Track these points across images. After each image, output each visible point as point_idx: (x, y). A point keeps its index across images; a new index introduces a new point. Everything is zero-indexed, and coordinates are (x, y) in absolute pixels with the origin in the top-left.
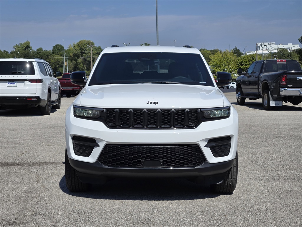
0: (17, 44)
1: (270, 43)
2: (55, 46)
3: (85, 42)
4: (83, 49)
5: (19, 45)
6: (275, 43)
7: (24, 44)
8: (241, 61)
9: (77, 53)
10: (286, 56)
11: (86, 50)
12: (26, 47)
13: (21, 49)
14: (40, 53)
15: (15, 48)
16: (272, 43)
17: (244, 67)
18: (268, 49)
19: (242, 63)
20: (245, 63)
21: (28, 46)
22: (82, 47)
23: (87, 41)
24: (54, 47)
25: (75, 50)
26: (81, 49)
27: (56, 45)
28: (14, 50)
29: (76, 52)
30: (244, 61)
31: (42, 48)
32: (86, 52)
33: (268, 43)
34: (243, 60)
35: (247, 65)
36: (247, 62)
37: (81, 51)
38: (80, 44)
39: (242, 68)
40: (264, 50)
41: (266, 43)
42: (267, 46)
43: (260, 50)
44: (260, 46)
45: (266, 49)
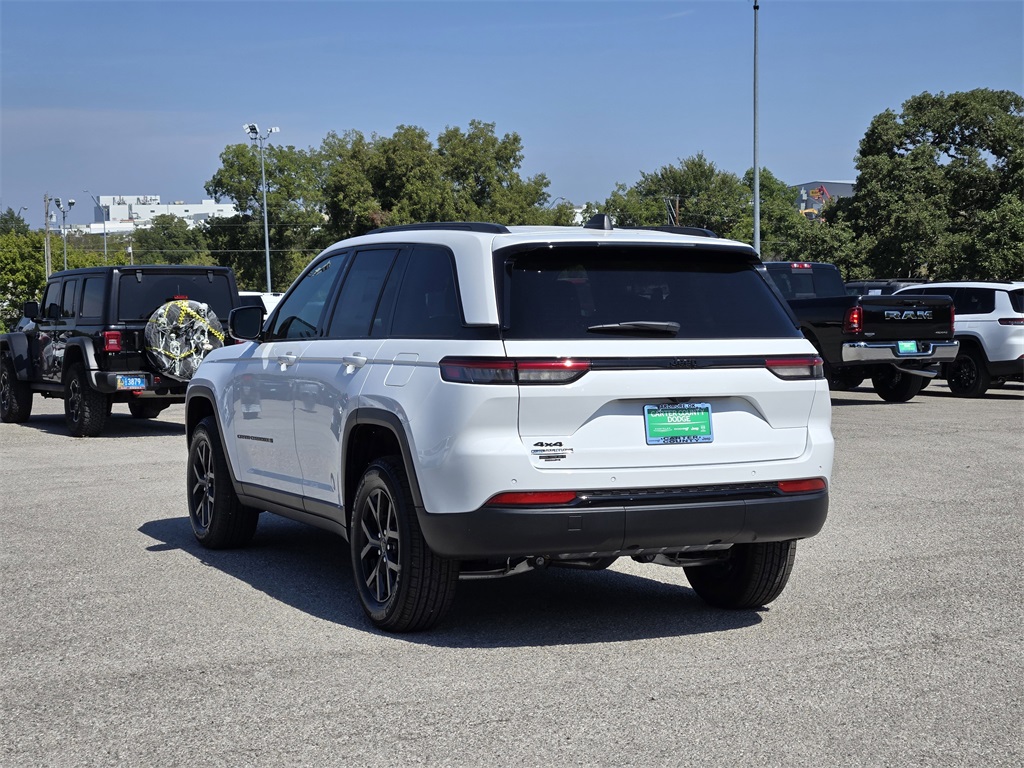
1: (141, 198)
6: (158, 197)
10: (181, 241)
16: (149, 198)
17: (6, 277)
18: (135, 216)
20: (7, 264)
30: (6, 259)
35: (18, 271)
36: (14, 262)
40: (122, 221)
41: (126, 198)
42: (133, 207)
43: (108, 219)
44: (107, 207)
45: (131, 218)
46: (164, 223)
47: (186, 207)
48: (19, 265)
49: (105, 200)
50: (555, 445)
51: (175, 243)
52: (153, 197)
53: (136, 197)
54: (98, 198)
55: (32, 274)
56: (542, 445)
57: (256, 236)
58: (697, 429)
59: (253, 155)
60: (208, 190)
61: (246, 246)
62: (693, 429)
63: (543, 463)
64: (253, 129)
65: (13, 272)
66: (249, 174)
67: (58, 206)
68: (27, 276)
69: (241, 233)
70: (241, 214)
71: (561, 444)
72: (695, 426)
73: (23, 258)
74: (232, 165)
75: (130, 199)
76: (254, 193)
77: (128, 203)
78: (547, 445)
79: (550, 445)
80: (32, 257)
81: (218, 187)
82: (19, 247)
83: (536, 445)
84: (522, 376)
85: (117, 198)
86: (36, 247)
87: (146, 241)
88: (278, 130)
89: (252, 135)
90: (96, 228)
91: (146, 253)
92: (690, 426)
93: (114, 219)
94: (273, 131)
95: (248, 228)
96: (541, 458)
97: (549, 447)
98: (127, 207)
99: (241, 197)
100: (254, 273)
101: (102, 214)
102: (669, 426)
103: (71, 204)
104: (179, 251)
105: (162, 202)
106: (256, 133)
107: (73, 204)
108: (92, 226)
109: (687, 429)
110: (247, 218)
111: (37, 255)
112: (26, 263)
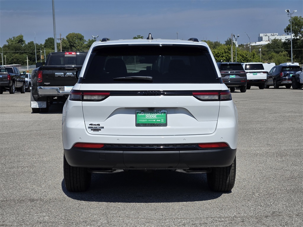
0: (10, 38)
1: (272, 34)
2: (47, 39)
3: (74, 35)
4: (72, 43)
5: (12, 39)
6: (277, 34)
7: (17, 37)
8: (216, 52)
9: (66, 47)
11: (75, 43)
12: (19, 41)
13: (14, 43)
14: (31, 46)
15: (8, 42)
16: (275, 34)
17: (220, 58)
19: (218, 55)
21: (21, 40)
22: (71, 40)
23: (76, 34)
24: (46, 41)
25: (64, 43)
26: (70, 42)
27: (49, 39)
28: (7, 44)
29: (65, 45)
30: (220, 53)
31: (33, 42)
32: (75, 45)
33: (270, 34)
34: (219, 51)
36: (223, 54)
37: (70, 44)
38: (69, 37)
39: (218, 59)
40: (266, 41)
41: (268, 34)
42: (270, 37)
43: (262, 41)
44: (262, 37)
45: (269, 40)
46: (275, 41)
47: (286, 36)
48: (224, 55)
49: (261, 35)
50: (97, 125)
51: (278, 47)
52: (276, 34)
53: (271, 34)
54: (259, 34)
55: (228, 57)
56: (92, 125)
57: (300, 45)
58: (160, 120)
59: (300, 20)
60: (285, 31)
61: (296, 48)
62: (158, 120)
63: (92, 132)
64: (288, 11)
65: (222, 57)
66: (298, 26)
67: (235, 37)
68: (226, 58)
69: (295, 44)
70: (296, 38)
71: (99, 125)
72: (158, 119)
73: (225, 52)
74: (293, 23)
75: (269, 34)
76: (300, 31)
77: (268, 35)
78: (94, 125)
79: (95, 125)
80: (228, 52)
81: (288, 30)
82: (224, 49)
83: (90, 125)
84: (85, 98)
85: (265, 34)
86: (229, 49)
87: (269, 47)
88: (296, 11)
89: (288, 13)
90: (258, 43)
91: (269, 51)
92: (156, 119)
93: (264, 41)
94: (295, 11)
95: (297, 42)
96: (91, 130)
97: (95, 126)
98: (268, 37)
99: (296, 33)
100: (299, 56)
101: (260, 39)
102: (146, 119)
103: (238, 36)
104: (279, 50)
105: (279, 35)
106: (289, 12)
107: (239, 36)
108: (257, 43)
109: (155, 120)
110: (297, 39)
111: (229, 52)
112: (226, 54)
